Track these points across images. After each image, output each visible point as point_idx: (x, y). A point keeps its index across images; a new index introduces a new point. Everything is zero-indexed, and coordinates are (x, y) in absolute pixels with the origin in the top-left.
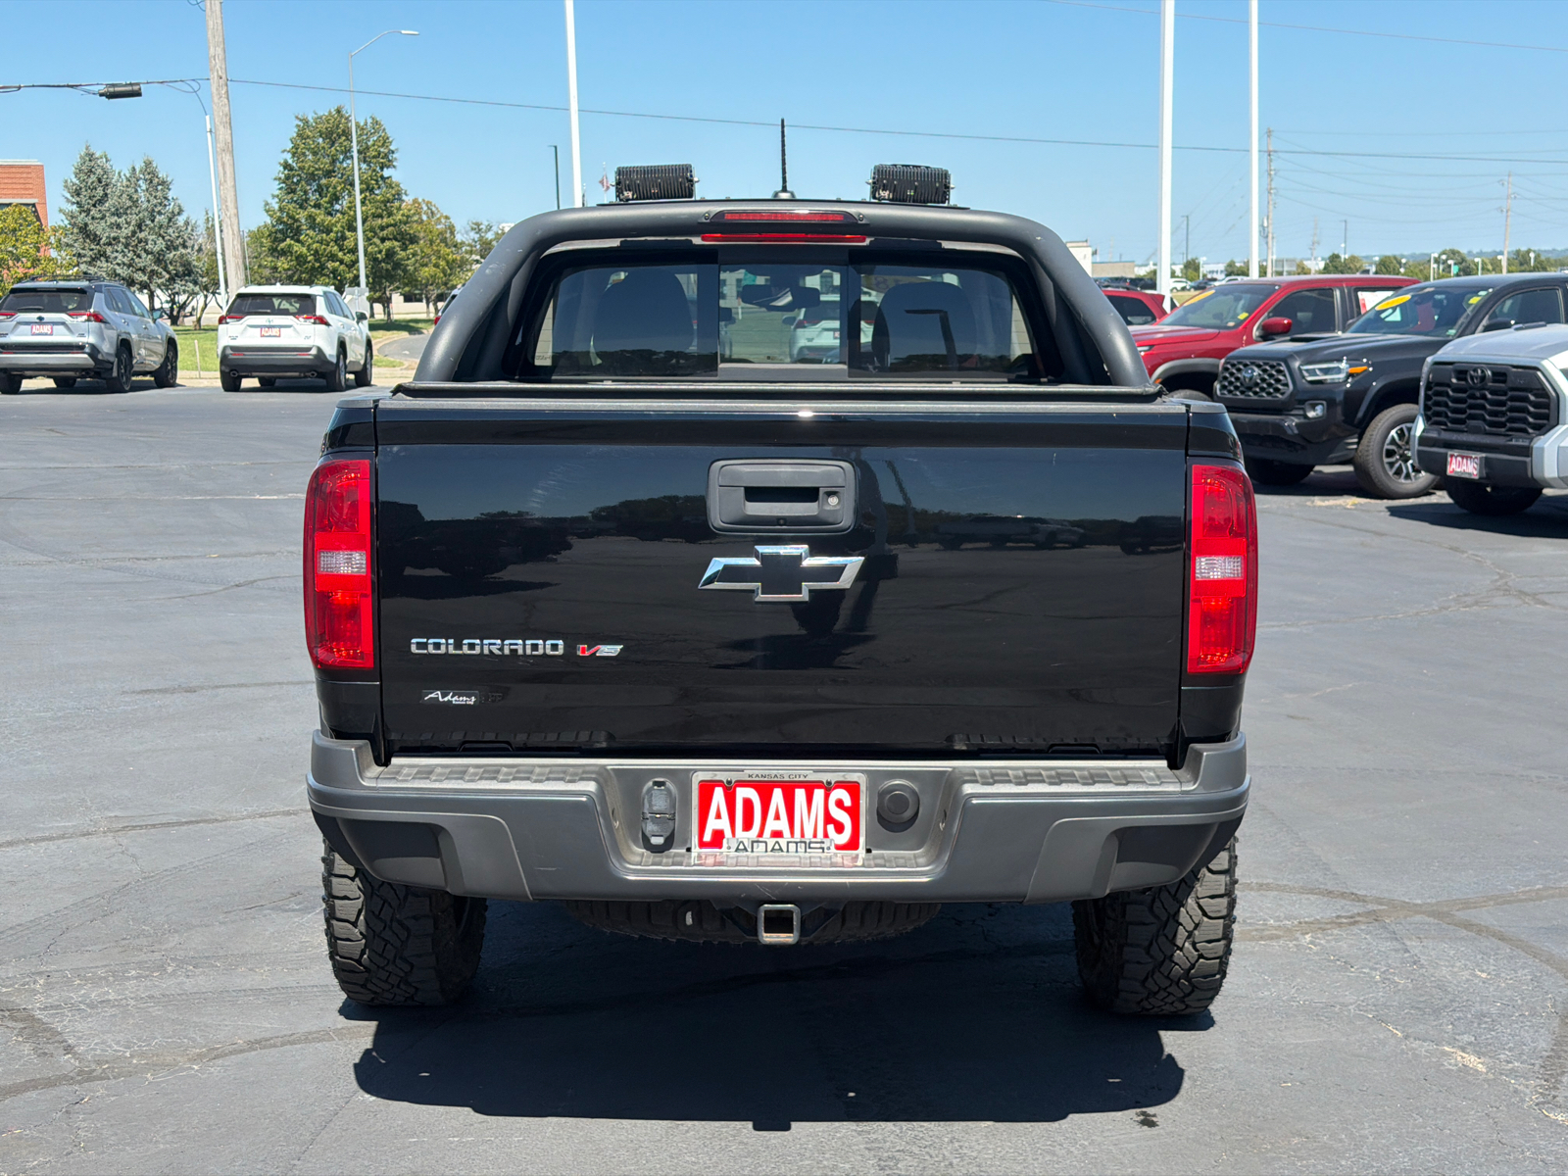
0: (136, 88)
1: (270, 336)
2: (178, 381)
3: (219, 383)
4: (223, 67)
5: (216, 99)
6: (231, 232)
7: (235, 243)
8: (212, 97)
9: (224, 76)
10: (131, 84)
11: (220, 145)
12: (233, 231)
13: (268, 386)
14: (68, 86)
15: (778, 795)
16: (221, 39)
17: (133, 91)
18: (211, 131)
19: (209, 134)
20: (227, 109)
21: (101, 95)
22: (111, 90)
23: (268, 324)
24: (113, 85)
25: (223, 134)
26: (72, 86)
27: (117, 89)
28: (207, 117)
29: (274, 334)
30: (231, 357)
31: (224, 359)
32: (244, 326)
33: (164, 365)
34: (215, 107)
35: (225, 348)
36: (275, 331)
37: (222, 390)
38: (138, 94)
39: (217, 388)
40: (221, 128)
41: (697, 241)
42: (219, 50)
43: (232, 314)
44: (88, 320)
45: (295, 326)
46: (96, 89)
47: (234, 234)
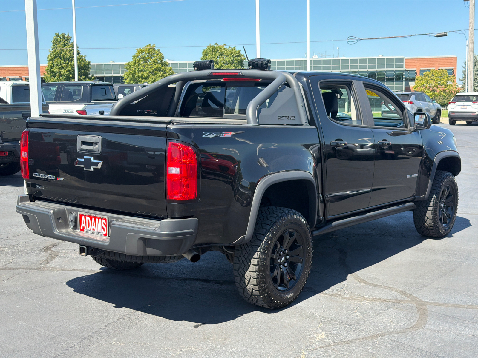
0: (446, 34)
1: (464, 108)
2: (440, 121)
3: (448, 123)
4: (473, 25)
5: (470, 35)
6: (470, 76)
7: (471, 79)
8: (469, 35)
9: (473, 29)
10: (444, 33)
11: (470, 49)
12: (471, 76)
13: (469, 124)
14: (426, 34)
15: (93, 219)
16: (473, 17)
17: (445, 34)
18: (468, 45)
19: (467, 46)
20: (473, 38)
21: (435, 36)
22: (438, 34)
23: (463, 104)
24: (439, 33)
25: (471, 46)
26: (427, 34)
27: (440, 34)
28: (467, 41)
29: (465, 108)
30: (451, 114)
31: (449, 116)
32: (456, 105)
33: (435, 117)
34: (469, 38)
35: (450, 112)
36: (465, 107)
37: (449, 125)
38: (446, 35)
39: (448, 124)
40: (470, 44)
41: (222, 80)
42: (472, 20)
43: (453, 102)
44: (409, 103)
45: (472, 105)
46: (433, 35)
47: (471, 77)
